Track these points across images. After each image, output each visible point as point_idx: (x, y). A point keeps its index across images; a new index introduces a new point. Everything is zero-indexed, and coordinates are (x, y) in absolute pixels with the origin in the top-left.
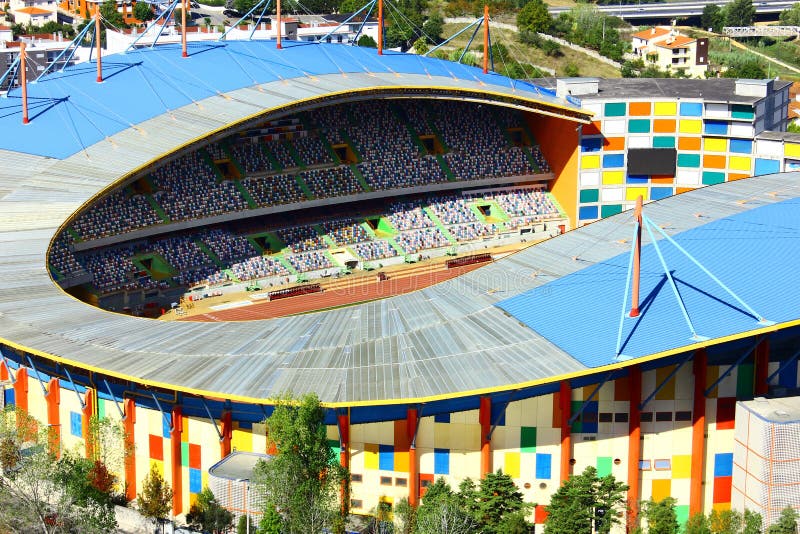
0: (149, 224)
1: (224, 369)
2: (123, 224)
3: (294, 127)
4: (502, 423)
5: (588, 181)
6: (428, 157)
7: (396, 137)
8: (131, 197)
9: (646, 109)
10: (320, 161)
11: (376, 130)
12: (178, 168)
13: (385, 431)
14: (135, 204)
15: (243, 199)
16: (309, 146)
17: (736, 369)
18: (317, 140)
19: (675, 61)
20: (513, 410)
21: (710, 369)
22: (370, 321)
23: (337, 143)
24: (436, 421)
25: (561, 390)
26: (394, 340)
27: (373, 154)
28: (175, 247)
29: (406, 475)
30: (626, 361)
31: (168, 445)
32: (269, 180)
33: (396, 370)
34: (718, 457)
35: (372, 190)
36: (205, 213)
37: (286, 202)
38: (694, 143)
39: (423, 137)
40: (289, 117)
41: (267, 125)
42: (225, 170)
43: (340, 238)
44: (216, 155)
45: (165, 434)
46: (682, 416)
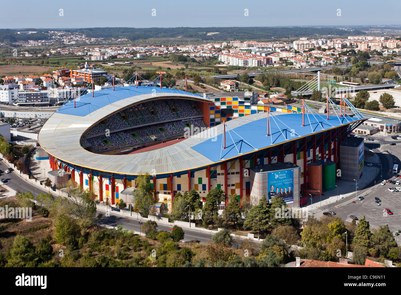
1: (125, 167)
2: (99, 132)
3: (141, 107)
4: (194, 177)
5: (212, 116)
6: (173, 112)
7: (165, 108)
8: (101, 125)
9: (225, 99)
10: (147, 114)
11: (161, 107)
12: (112, 117)
13: (164, 181)
14: (102, 127)
15: (128, 124)
16: (144, 111)
17: (249, 161)
18: (146, 109)
19: (231, 88)
20: (196, 174)
21: (243, 161)
22: (161, 153)
23: (151, 110)
24: (177, 177)
25: (208, 168)
26: (166, 157)
28: (112, 137)
29: (170, 191)
30: (223, 160)
31: (110, 186)
32: (135, 120)
33: (167, 165)
34: (246, 183)
35: (160, 121)
36: (119, 128)
37: (139, 125)
38: (237, 107)
39: (172, 108)
40: (140, 104)
41: (134, 106)
42: (124, 118)
43: (152, 133)
44: (122, 114)
45: (110, 184)
46: (237, 173)
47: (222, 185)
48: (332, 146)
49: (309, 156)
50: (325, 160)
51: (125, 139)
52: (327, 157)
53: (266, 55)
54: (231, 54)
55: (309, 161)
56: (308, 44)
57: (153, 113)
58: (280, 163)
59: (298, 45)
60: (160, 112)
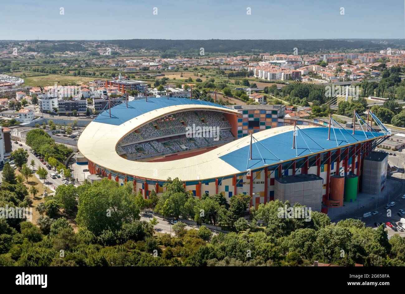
0: (139, 140)
2: (133, 140)
3: (172, 117)
4: (221, 185)
5: (240, 128)
6: (203, 124)
7: (195, 119)
8: (134, 134)
10: (178, 125)
11: (191, 118)
12: (145, 127)
13: (194, 187)
15: (160, 134)
16: (175, 122)
18: (177, 120)
19: (259, 101)
20: (223, 182)
21: (268, 171)
24: (206, 184)
25: (234, 177)
27: (190, 123)
28: (145, 145)
29: (198, 197)
30: (250, 170)
31: (143, 191)
32: (166, 130)
34: (271, 192)
36: (151, 137)
37: (170, 135)
38: (264, 120)
39: (202, 119)
40: (171, 115)
41: (165, 117)
42: (156, 127)
43: (183, 143)
44: (154, 124)
45: (143, 188)
46: (262, 183)
47: (248, 193)
48: (356, 160)
49: (332, 169)
51: (156, 147)
52: (350, 170)
53: (295, 69)
55: (332, 173)
57: (183, 123)
58: (304, 174)
59: (328, 58)
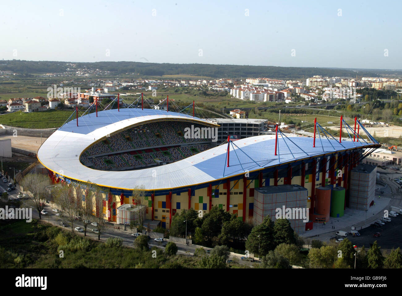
0: (108, 152)
2: (101, 152)
3: (146, 129)
4: (194, 195)
6: (179, 137)
7: (171, 132)
8: (104, 145)
10: (152, 137)
11: (166, 130)
13: (163, 198)
14: (105, 147)
15: (132, 146)
16: (149, 134)
17: (254, 181)
18: (151, 132)
20: (197, 192)
21: (247, 181)
23: (157, 133)
24: (177, 195)
25: (208, 186)
28: (115, 158)
29: (169, 209)
30: (226, 177)
31: (107, 202)
32: (139, 142)
34: (250, 204)
35: (165, 145)
36: (122, 149)
37: (143, 147)
39: (178, 132)
42: (128, 139)
43: (157, 156)
44: (126, 135)
45: (107, 199)
46: (240, 193)
47: (224, 205)
49: (318, 180)
50: (335, 185)
51: (128, 160)
52: (337, 182)
53: (279, 90)
54: (243, 89)
55: (317, 185)
56: (322, 81)
57: (158, 136)
58: (287, 185)
59: (311, 82)
60: (165, 136)
